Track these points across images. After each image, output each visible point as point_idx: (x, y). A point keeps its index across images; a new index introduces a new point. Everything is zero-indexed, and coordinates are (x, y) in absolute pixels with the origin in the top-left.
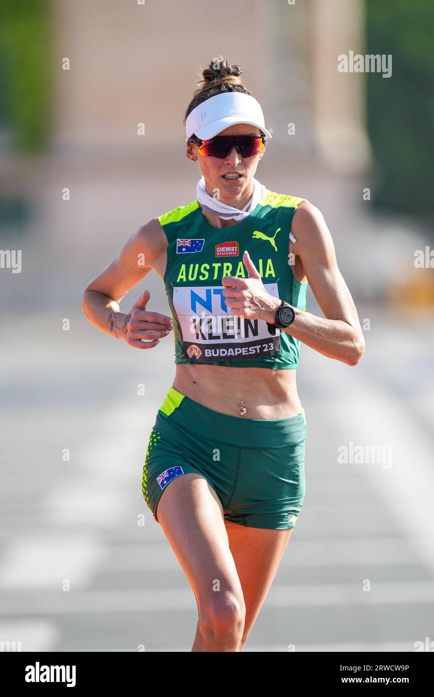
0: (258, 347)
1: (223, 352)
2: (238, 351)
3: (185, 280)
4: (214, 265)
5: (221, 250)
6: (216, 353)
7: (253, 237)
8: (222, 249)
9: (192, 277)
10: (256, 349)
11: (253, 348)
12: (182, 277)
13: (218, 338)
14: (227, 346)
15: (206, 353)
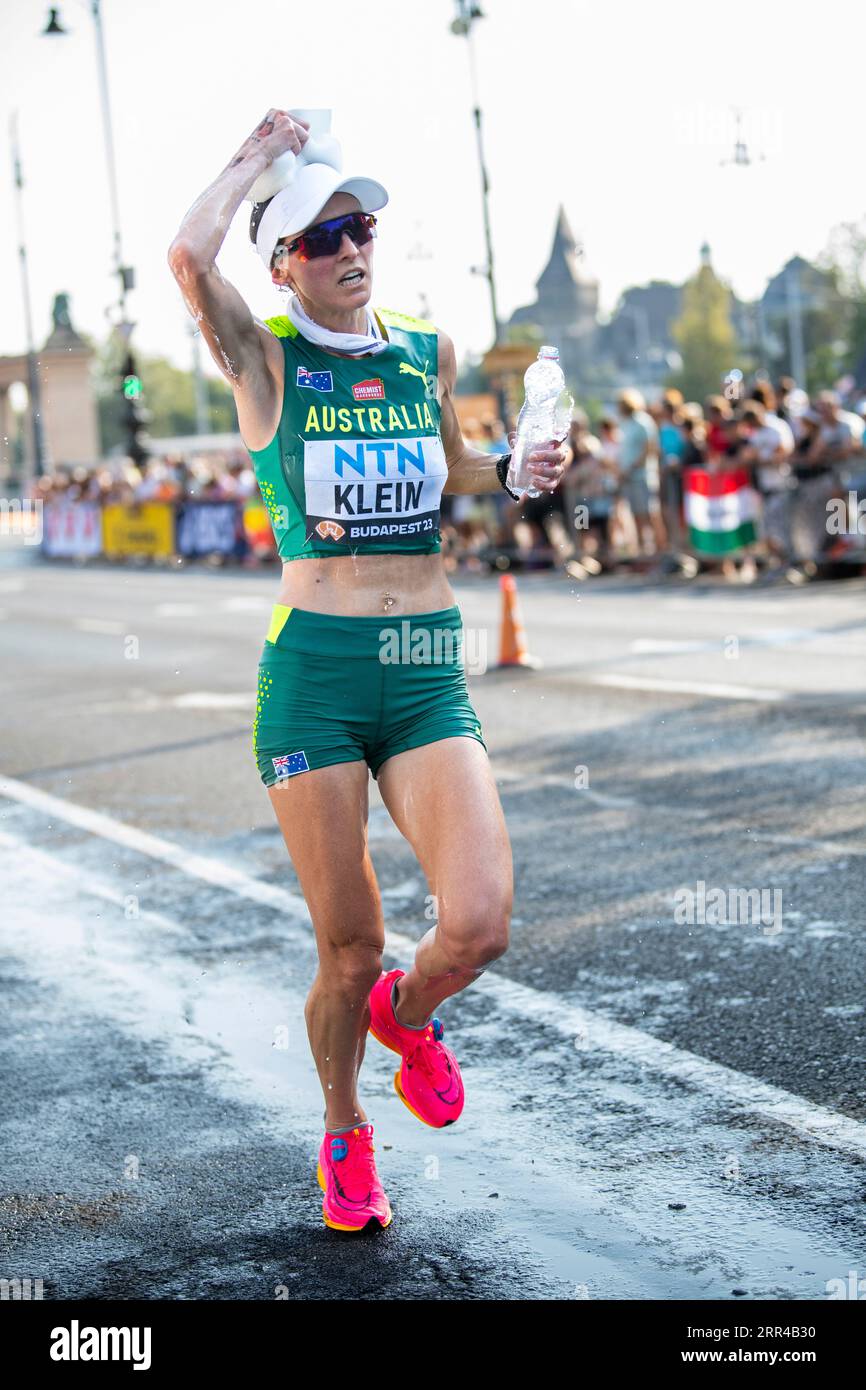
0: (418, 524)
1: (375, 531)
2: (394, 528)
3: (318, 429)
4: (355, 411)
5: (361, 392)
6: (365, 532)
7: (401, 372)
8: (362, 390)
9: (329, 425)
10: (416, 527)
11: (412, 525)
12: (312, 424)
13: (370, 511)
14: (380, 522)
15: (352, 532)
